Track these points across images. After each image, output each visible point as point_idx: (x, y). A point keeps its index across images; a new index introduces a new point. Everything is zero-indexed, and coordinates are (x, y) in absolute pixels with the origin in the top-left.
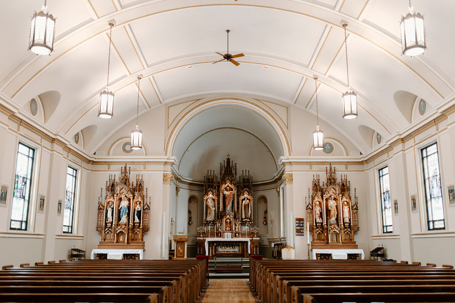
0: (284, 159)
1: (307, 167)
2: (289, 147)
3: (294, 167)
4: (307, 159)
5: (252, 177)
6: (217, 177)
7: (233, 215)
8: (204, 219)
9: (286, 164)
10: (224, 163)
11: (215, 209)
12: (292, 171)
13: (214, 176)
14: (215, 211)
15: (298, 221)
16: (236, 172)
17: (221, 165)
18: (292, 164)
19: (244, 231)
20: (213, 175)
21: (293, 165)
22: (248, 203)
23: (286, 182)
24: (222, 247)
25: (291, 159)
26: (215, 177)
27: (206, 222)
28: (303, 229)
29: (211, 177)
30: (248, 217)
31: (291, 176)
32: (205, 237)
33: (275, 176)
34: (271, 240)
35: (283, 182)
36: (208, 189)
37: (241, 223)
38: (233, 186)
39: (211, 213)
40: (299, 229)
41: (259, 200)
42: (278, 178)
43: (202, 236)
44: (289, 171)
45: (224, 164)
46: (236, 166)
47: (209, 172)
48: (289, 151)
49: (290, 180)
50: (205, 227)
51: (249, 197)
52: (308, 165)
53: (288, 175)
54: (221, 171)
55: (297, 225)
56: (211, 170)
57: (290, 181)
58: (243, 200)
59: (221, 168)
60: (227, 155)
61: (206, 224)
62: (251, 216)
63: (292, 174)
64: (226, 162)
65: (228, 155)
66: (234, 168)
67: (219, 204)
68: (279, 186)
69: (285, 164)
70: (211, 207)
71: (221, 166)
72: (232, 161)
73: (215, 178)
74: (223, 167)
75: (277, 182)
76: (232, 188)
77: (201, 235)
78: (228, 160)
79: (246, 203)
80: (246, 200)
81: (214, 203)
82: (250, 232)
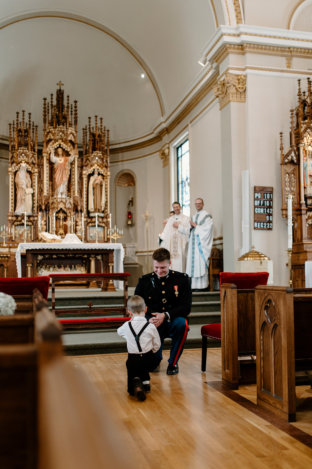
0: (229, 35)
1: (281, 62)
2: (239, 6)
3: (251, 59)
4: (284, 38)
5: (108, 131)
6: (37, 126)
7: (71, 204)
8: (10, 210)
9: (229, 50)
10: (52, 99)
11: (32, 192)
12: (244, 70)
13: (30, 124)
14: (33, 195)
15: (259, 194)
16: (76, 118)
17: (45, 102)
18: (247, 49)
19: (91, 237)
20: (28, 123)
21: (248, 55)
22: (101, 182)
23: (231, 96)
24: (49, 267)
25: (246, 34)
26: (32, 127)
27: (14, 218)
28: (272, 215)
29: (23, 125)
30: (100, 208)
31: (242, 80)
32: (12, 247)
33: (161, 123)
34: (146, 254)
35: (188, 125)
36: (17, 150)
37: (87, 221)
38: (70, 146)
39: (24, 200)
40: (260, 214)
41: (119, 180)
42: (167, 128)
43: (5, 245)
44: (238, 69)
45: (52, 102)
46: (76, 107)
47: (21, 115)
48: (237, 16)
49: (241, 90)
50: (11, 227)
51: (102, 171)
52: (282, 56)
53: (236, 78)
54: (45, 115)
55: (257, 203)
56: (23, 111)
57: (239, 96)
58: (90, 176)
59: (45, 108)
60: (58, 82)
61: (15, 221)
62: (106, 208)
63: (245, 76)
64: (55, 97)
65: (60, 84)
66: (72, 111)
67: (40, 181)
68: (169, 144)
69: (226, 49)
70: (24, 187)
71: (45, 104)
72: (68, 97)
73: (33, 129)
74: (48, 107)
75: (161, 139)
76: (69, 150)
77: (3, 243)
78: (60, 94)
79: (97, 182)
80: (96, 175)
81: (32, 180)
82: (104, 237)
